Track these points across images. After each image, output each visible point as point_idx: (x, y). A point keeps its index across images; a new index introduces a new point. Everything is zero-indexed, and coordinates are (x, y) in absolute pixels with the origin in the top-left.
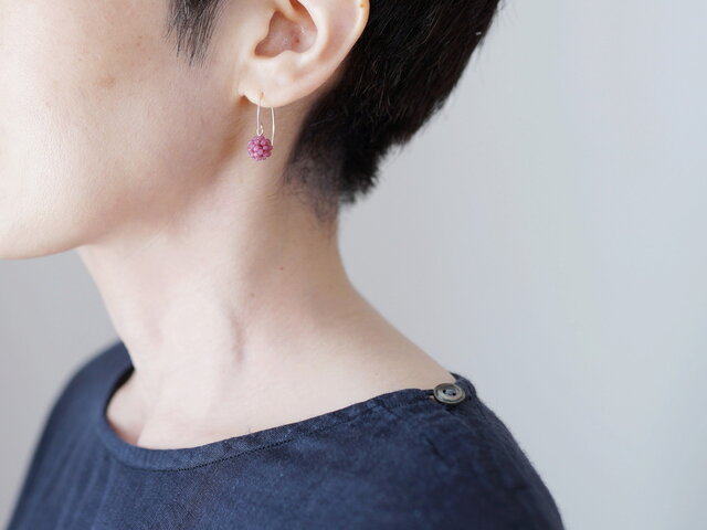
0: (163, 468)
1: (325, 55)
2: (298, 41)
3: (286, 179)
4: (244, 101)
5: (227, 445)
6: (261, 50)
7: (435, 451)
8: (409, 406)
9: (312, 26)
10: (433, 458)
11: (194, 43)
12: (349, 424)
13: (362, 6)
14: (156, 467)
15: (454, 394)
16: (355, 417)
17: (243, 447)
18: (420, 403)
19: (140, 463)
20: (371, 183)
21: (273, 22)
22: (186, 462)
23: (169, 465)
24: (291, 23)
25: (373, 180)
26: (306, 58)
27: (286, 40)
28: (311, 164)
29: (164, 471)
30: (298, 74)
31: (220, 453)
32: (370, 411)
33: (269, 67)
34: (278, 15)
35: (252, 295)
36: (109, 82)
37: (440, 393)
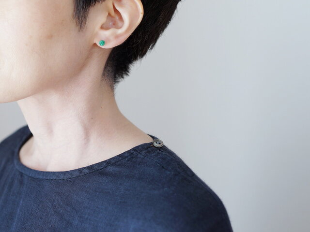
0: (51, 178)
2: (114, 24)
4: (95, 44)
5: (80, 170)
6: (102, 28)
7: (163, 167)
8: (146, 151)
9: (121, 18)
10: (163, 170)
13: (142, 14)
15: (160, 144)
16: (127, 157)
17: (87, 171)
18: (150, 149)
19: (41, 177)
21: (107, 17)
22: (62, 177)
23: (55, 178)
26: (120, 31)
29: (52, 180)
30: (117, 37)
31: (77, 173)
32: (132, 153)
33: (106, 34)
34: (109, 14)
35: (92, 118)
36: (50, 37)
37: (155, 143)
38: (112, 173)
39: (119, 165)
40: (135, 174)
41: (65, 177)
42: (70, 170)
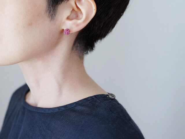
0: (41, 112)
1: (84, 21)
2: (77, 16)
3: (72, 49)
4: (63, 30)
5: (59, 108)
6: (68, 18)
9: (81, 13)
11: (52, 16)
13: (95, 10)
14: (39, 111)
15: (113, 97)
18: (105, 98)
19: (34, 110)
20: (93, 49)
21: (72, 12)
22: (47, 111)
23: (43, 112)
24: (76, 12)
25: (94, 48)
26: (79, 22)
27: (75, 16)
28: (78, 45)
29: (41, 113)
30: (78, 25)
31: (57, 110)
33: (70, 23)
34: (73, 10)
35: (64, 78)
36: (31, 24)
37: (110, 95)
39: (84, 105)
41: (49, 112)
42: (52, 107)
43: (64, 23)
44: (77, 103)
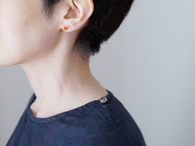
1: (82, 20)
2: (76, 15)
5: (51, 118)
6: (66, 17)
9: (79, 12)
12: (80, 112)
13: (92, 8)
15: (105, 100)
16: (81, 110)
18: (96, 105)
21: (69, 10)
26: (77, 20)
30: (75, 24)
34: (71, 8)
36: (27, 24)
38: (68, 121)
39: (74, 116)
40: (81, 123)
43: (62, 22)
44: (67, 113)
